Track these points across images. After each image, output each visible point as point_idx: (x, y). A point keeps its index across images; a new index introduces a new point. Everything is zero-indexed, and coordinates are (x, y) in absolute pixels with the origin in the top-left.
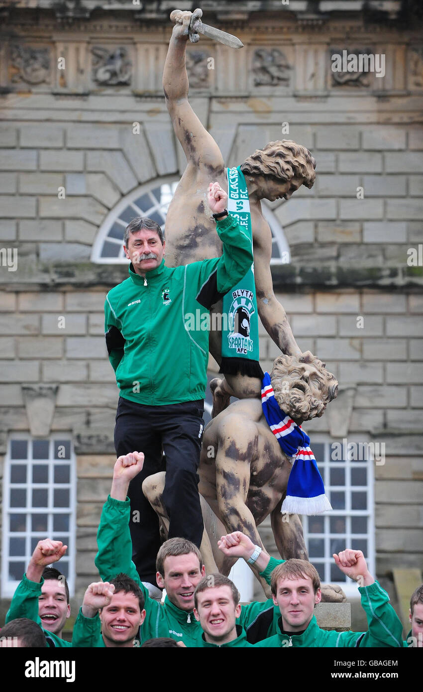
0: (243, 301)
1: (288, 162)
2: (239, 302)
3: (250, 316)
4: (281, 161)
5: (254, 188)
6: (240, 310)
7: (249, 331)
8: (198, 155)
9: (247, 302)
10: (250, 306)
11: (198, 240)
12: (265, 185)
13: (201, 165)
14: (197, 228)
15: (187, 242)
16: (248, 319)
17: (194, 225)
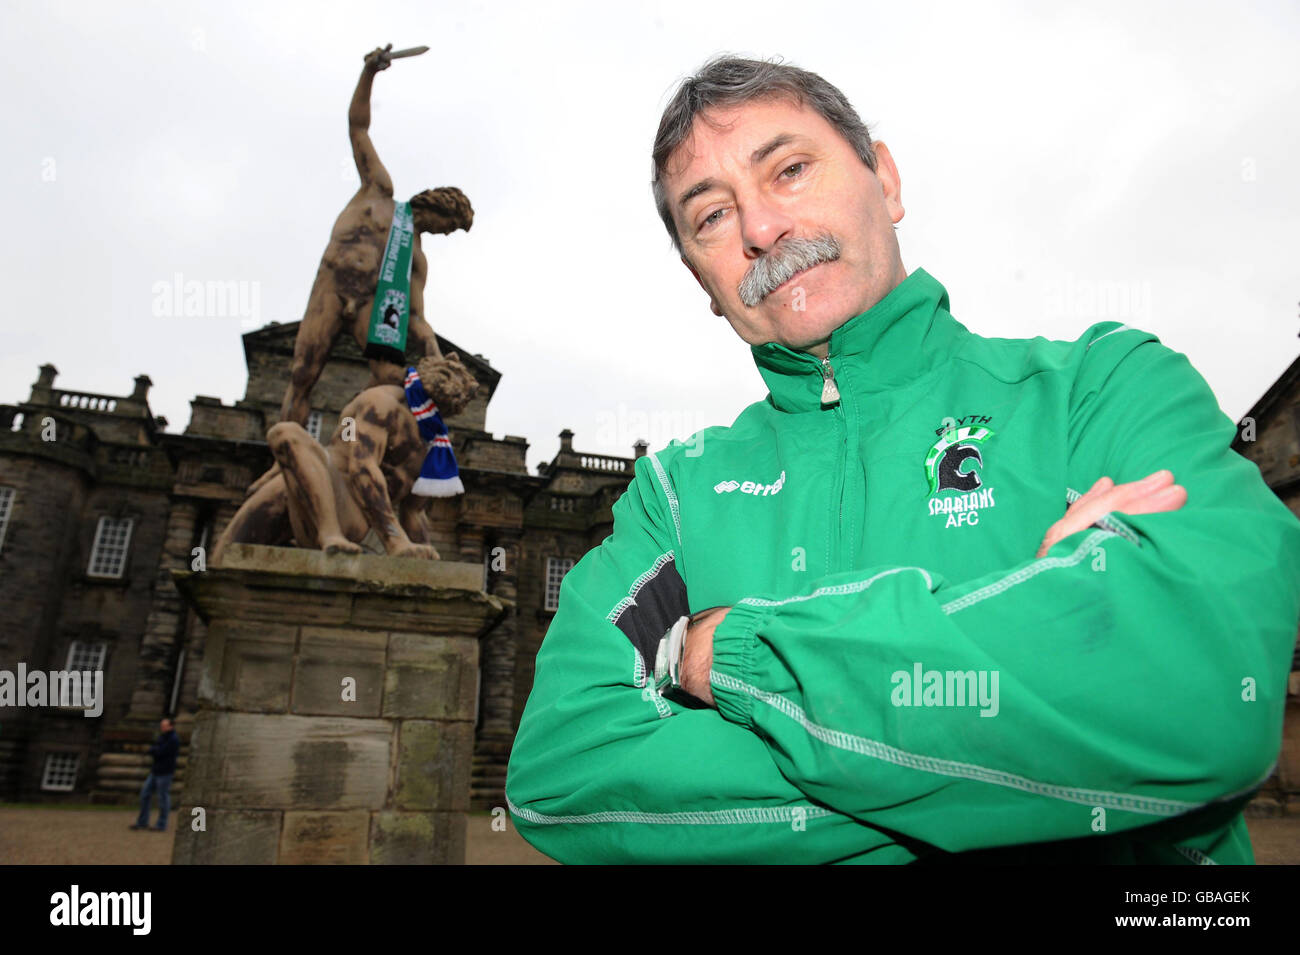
0: (395, 301)
1: (453, 198)
2: (392, 299)
3: (400, 313)
4: (447, 196)
5: (419, 219)
6: (391, 306)
7: (397, 325)
8: (370, 176)
9: (400, 302)
10: (401, 306)
11: (362, 237)
12: (429, 216)
13: (373, 184)
14: (362, 227)
15: (350, 237)
16: (397, 314)
17: (359, 224)
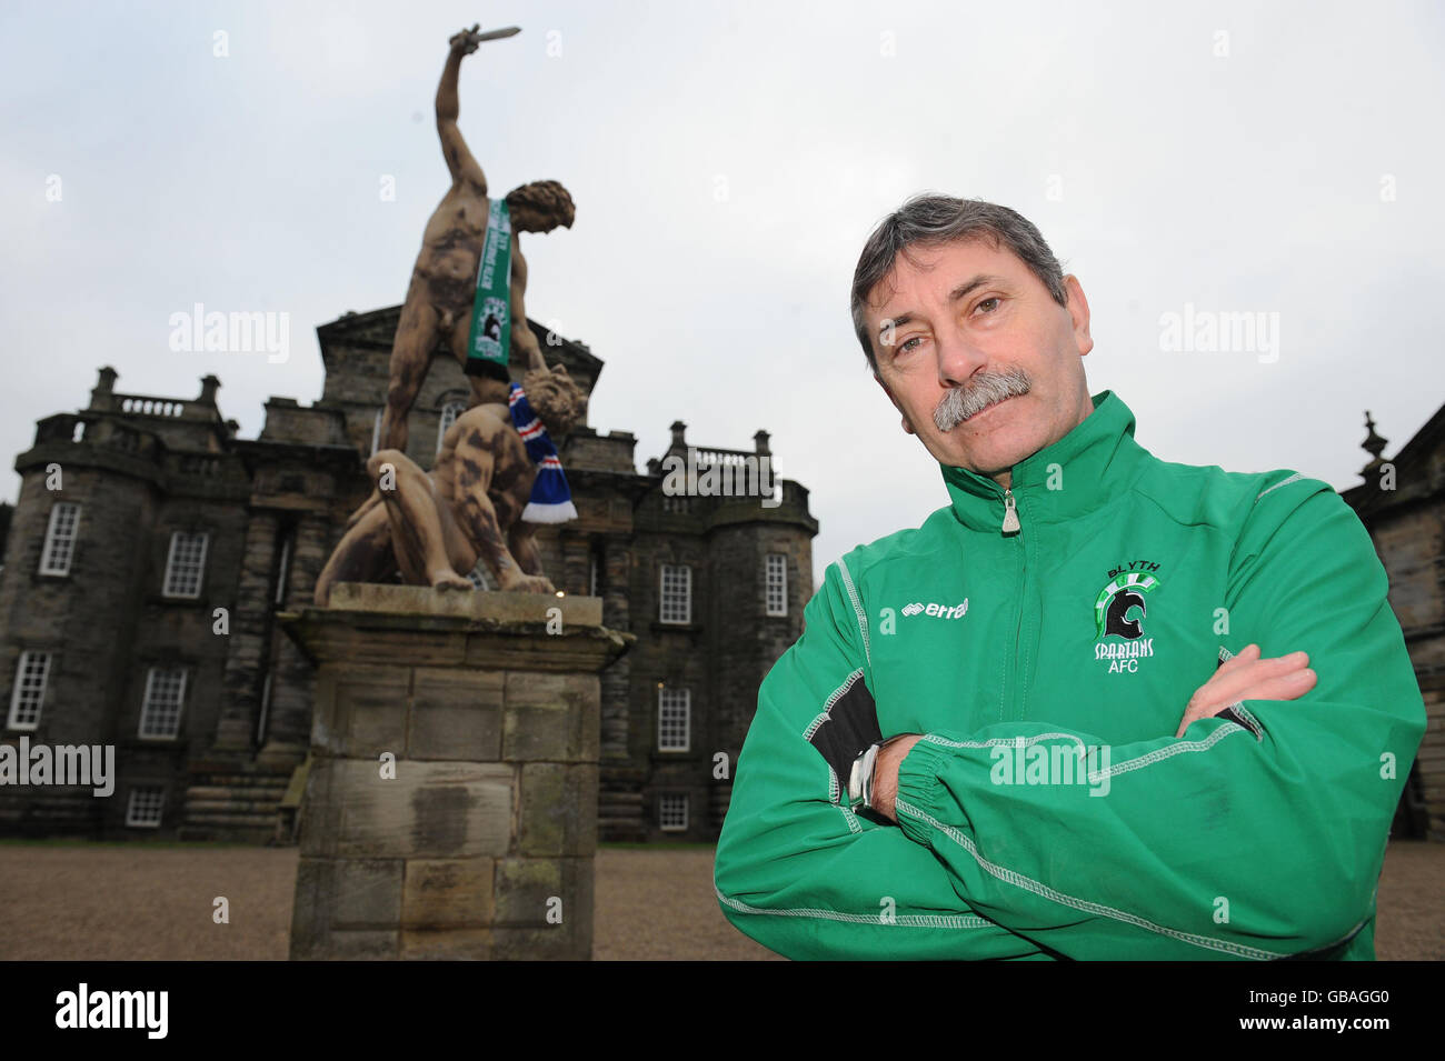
0: (495, 310)
1: (552, 192)
2: (491, 308)
3: (502, 323)
4: (546, 191)
5: (516, 217)
6: (491, 316)
7: (499, 337)
8: (461, 173)
9: (500, 311)
10: (502, 315)
11: (457, 242)
12: (527, 214)
13: (466, 182)
14: (456, 231)
15: (443, 243)
16: (499, 325)
17: (453, 227)
